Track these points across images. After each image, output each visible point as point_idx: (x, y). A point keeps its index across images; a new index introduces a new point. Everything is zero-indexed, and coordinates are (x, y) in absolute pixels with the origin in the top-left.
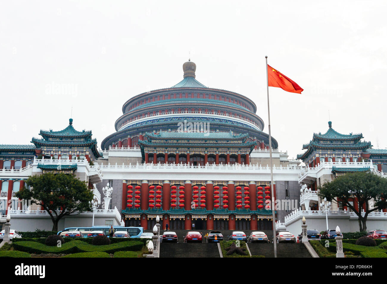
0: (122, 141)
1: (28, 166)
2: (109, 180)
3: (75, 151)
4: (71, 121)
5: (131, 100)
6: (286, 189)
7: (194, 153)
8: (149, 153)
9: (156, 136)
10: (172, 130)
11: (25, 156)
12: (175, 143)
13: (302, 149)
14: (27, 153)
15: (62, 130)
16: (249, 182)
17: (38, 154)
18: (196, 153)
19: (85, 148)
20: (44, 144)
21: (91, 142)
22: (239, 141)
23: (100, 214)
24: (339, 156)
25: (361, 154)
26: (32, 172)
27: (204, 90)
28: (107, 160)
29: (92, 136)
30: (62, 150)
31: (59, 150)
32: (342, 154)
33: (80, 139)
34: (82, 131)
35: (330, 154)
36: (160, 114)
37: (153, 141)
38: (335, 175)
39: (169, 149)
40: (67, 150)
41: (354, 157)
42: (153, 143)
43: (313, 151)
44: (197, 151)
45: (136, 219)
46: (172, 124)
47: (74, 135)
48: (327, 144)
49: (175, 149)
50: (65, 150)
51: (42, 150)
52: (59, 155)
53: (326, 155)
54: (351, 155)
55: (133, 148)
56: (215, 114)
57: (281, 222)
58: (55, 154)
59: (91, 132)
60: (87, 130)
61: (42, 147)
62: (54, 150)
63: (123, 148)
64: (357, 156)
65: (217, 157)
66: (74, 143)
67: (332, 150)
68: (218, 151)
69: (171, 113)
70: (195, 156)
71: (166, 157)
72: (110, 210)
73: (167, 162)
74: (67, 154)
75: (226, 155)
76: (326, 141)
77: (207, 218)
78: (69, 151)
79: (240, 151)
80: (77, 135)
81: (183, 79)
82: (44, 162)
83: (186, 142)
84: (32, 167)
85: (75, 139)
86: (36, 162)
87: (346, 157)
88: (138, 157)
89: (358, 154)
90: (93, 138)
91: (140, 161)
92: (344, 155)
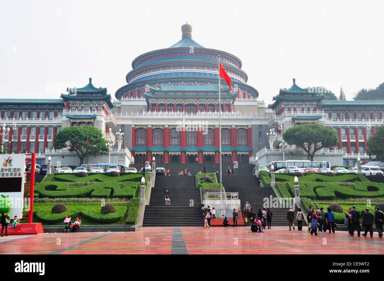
0: (132, 91)
1: (58, 115)
2: (121, 125)
3: (94, 104)
4: (90, 79)
5: (139, 58)
6: (260, 131)
7: (188, 103)
8: (153, 103)
9: (158, 89)
10: (171, 83)
11: (56, 108)
12: (173, 95)
13: (273, 100)
14: (58, 106)
15: (84, 87)
16: (231, 126)
17: (65, 106)
18: (190, 103)
19: (102, 101)
20: (71, 99)
21: (106, 97)
22: (224, 93)
23: (115, 152)
24: (299, 107)
25: (317, 105)
26: (62, 121)
27: (198, 50)
28: (120, 108)
29: (107, 92)
30: (85, 103)
31: (82, 103)
32: (302, 105)
33: (98, 94)
34: (99, 88)
35: (292, 105)
36: (162, 70)
37: (155, 93)
38: (295, 122)
39: (168, 100)
40: (89, 103)
41: (311, 107)
42: (156, 95)
43: (279, 102)
44: (191, 101)
45: (143, 155)
46: (171, 78)
47: (93, 91)
48: (291, 97)
49: (173, 100)
50: (87, 103)
51: (69, 103)
52: (83, 108)
53: (290, 105)
54: (309, 105)
55: (140, 99)
56: (207, 69)
57: (254, 157)
58: (79, 106)
59: (106, 89)
60: (103, 87)
61: (69, 101)
62: (78, 103)
63: (132, 98)
64: (313, 107)
65: (207, 106)
66: (94, 97)
67: (294, 102)
68: (208, 101)
69: (171, 69)
70: (189, 105)
71: (166, 106)
72: (122, 149)
73: (167, 110)
74: (89, 106)
75: (214, 105)
76: (290, 94)
77: (198, 154)
78: (90, 104)
79: (225, 101)
80: (96, 91)
81: (182, 39)
82: (71, 113)
83: (182, 93)
84: (62, 116)
85: (94, 94)
86: (65, 112)
87: (305, 107)
88: (144, 106)
89: (314, 105)
90: (108, 93)
91: (146, 109)
92: (303, 105)
